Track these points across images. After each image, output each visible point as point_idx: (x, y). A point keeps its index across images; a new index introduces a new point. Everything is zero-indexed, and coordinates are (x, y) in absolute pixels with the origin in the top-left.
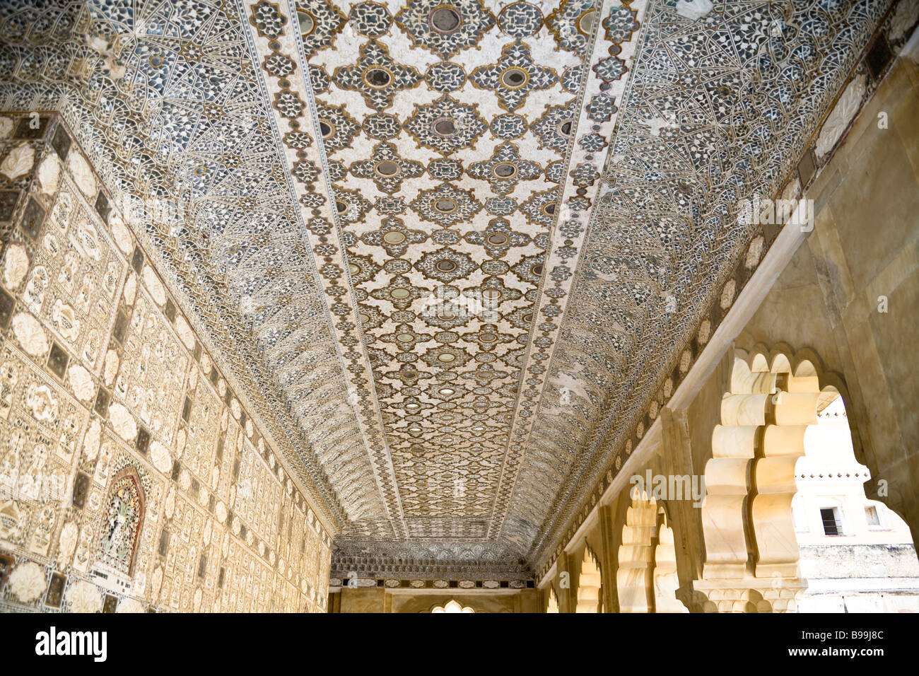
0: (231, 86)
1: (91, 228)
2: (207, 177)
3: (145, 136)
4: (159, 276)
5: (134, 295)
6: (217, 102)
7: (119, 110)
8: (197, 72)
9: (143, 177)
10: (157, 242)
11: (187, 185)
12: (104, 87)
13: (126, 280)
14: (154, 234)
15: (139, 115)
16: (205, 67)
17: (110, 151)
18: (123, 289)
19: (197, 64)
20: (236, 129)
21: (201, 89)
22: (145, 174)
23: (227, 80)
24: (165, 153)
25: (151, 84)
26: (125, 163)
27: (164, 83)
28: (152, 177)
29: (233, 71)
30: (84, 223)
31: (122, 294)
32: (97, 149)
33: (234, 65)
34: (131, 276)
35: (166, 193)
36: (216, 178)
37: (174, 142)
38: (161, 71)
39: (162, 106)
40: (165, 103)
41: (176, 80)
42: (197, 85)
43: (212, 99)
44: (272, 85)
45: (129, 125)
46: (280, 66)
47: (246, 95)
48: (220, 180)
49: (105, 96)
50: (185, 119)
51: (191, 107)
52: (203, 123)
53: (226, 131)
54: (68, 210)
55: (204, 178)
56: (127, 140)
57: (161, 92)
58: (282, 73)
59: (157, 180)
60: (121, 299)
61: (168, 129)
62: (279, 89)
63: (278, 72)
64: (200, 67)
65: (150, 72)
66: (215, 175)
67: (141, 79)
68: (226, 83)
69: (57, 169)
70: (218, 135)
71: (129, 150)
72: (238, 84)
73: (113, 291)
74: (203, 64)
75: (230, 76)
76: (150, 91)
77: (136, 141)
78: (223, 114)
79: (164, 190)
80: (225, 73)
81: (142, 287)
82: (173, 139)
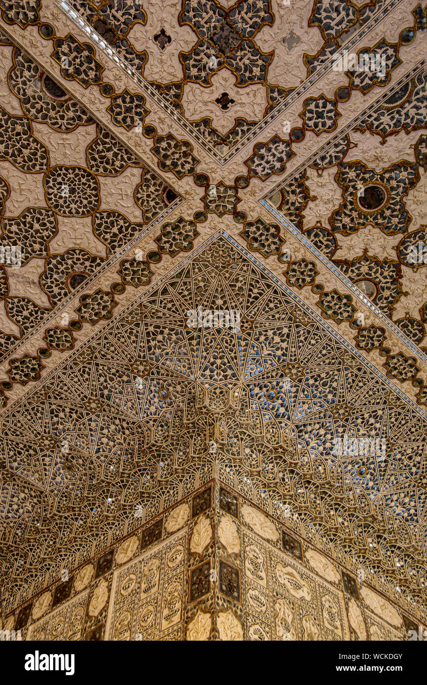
0: (342, 381)
1: (289, 569)
2: (372, 474)
3: (296, 464)
4: (381, 594)
5: (363, 623)
6: (339, 401)
7: (263, 452)
8: (308, 385)
9: (315, 502)
10: (361, 559)
11: (358, 491)
12: (242, 439)
13: (347, 609)
14: (353, 552)
15: (281, 447)
16: (312, 377)
17: (274, 491)
18: (349, 621)
19: (304, 378)
20: (370, 416)
21: (320, 398)
22: (315, 498)
23: (336, 377)
24: (322, 471)
25: (277, 416)
26: (292, 496)
27: (286, 409)
28: (322, 498)
29: (335, 367)
30: (279, 567)
31: (350, 626)
32: (263, 495)
33: (333, 361)
34: (350, 604)
35: (343, 507)
36: (380, 471)
37: (325, 457)
38: (280, 401)
39: (296, 430)
40: (297, 427)
41: (295, 402)
42: (315, 396)
43: (333, 402)
44: (375, 359)
45: (278, 461)
46: (372, 338)
47: (360, 381)
48: (385, 471)
49: (247, 447)
50: (322, 432)
51: (320, 418)
52: (339, 426)
53: (362, 422)
54: (259, 561)
55: (369, 476)
56: (284, 475)
57: (289, 419)
58: (377, 344)
59: (328, 499)
60: (351, 633)
61: (313, 448)
62: (384, 359)
63: (373, 345)
64: (307, 380)
65: (271, 407)
66: (377, 469)
67: (267, 417)
68: (336, 380)
69: (234, 528)
70: (359, 430)
71: (289, 483)
72: (346, 375)
73: (339, 627)
74: (309, 376)
75: (336, 373)
76: (281, 423)
77: (292, 472)
78: (351, 408)
79: (339, 505)
80: (331, 373)
81: (368, 613)
82: (322, 454)
